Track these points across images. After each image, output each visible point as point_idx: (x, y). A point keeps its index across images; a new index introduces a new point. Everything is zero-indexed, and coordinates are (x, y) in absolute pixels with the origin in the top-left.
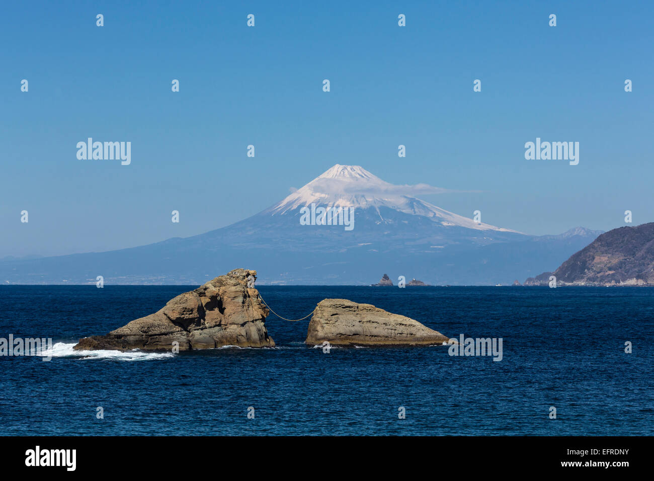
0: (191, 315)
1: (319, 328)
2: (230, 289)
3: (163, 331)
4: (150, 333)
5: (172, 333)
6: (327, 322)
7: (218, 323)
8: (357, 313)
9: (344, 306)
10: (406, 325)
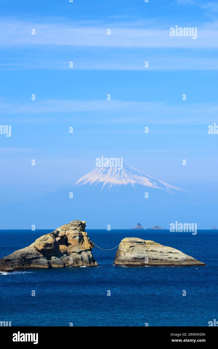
0: (50, 248)
1: (122, 254)
2: (71, 232)
3: (34, 257)
4: (27, 258)
5: (39, 258)
6: (127, 251)
8: (145, 246)
9: (137, 242)
10: (173, 253)
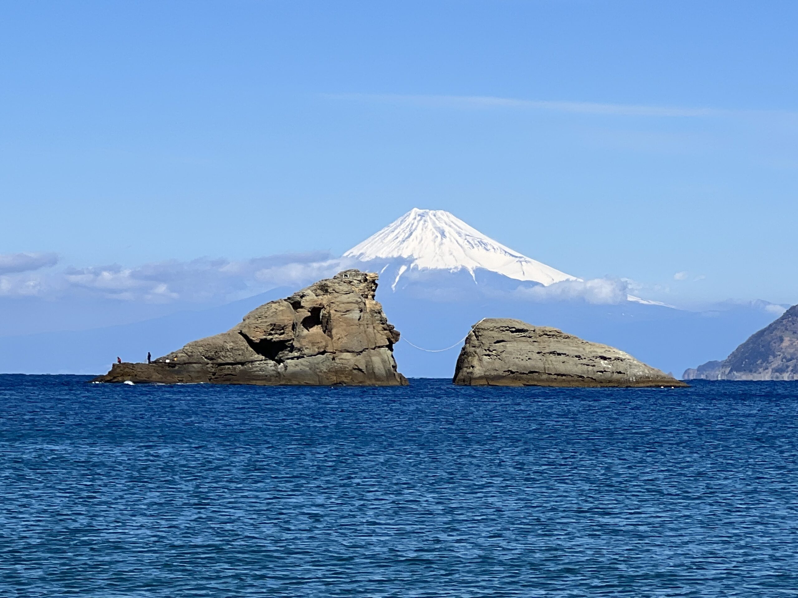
0: (282, 336)
1: (475, 362)
2: (338, 299)
3: (239, 359)
4: (220, 361)
5: (252, 362)
6: (488, 352)
7: (322, 350)
8: (535, 340)
9: (514, 329)
10: (610, 358)
